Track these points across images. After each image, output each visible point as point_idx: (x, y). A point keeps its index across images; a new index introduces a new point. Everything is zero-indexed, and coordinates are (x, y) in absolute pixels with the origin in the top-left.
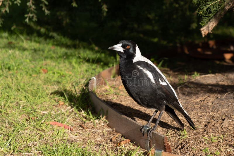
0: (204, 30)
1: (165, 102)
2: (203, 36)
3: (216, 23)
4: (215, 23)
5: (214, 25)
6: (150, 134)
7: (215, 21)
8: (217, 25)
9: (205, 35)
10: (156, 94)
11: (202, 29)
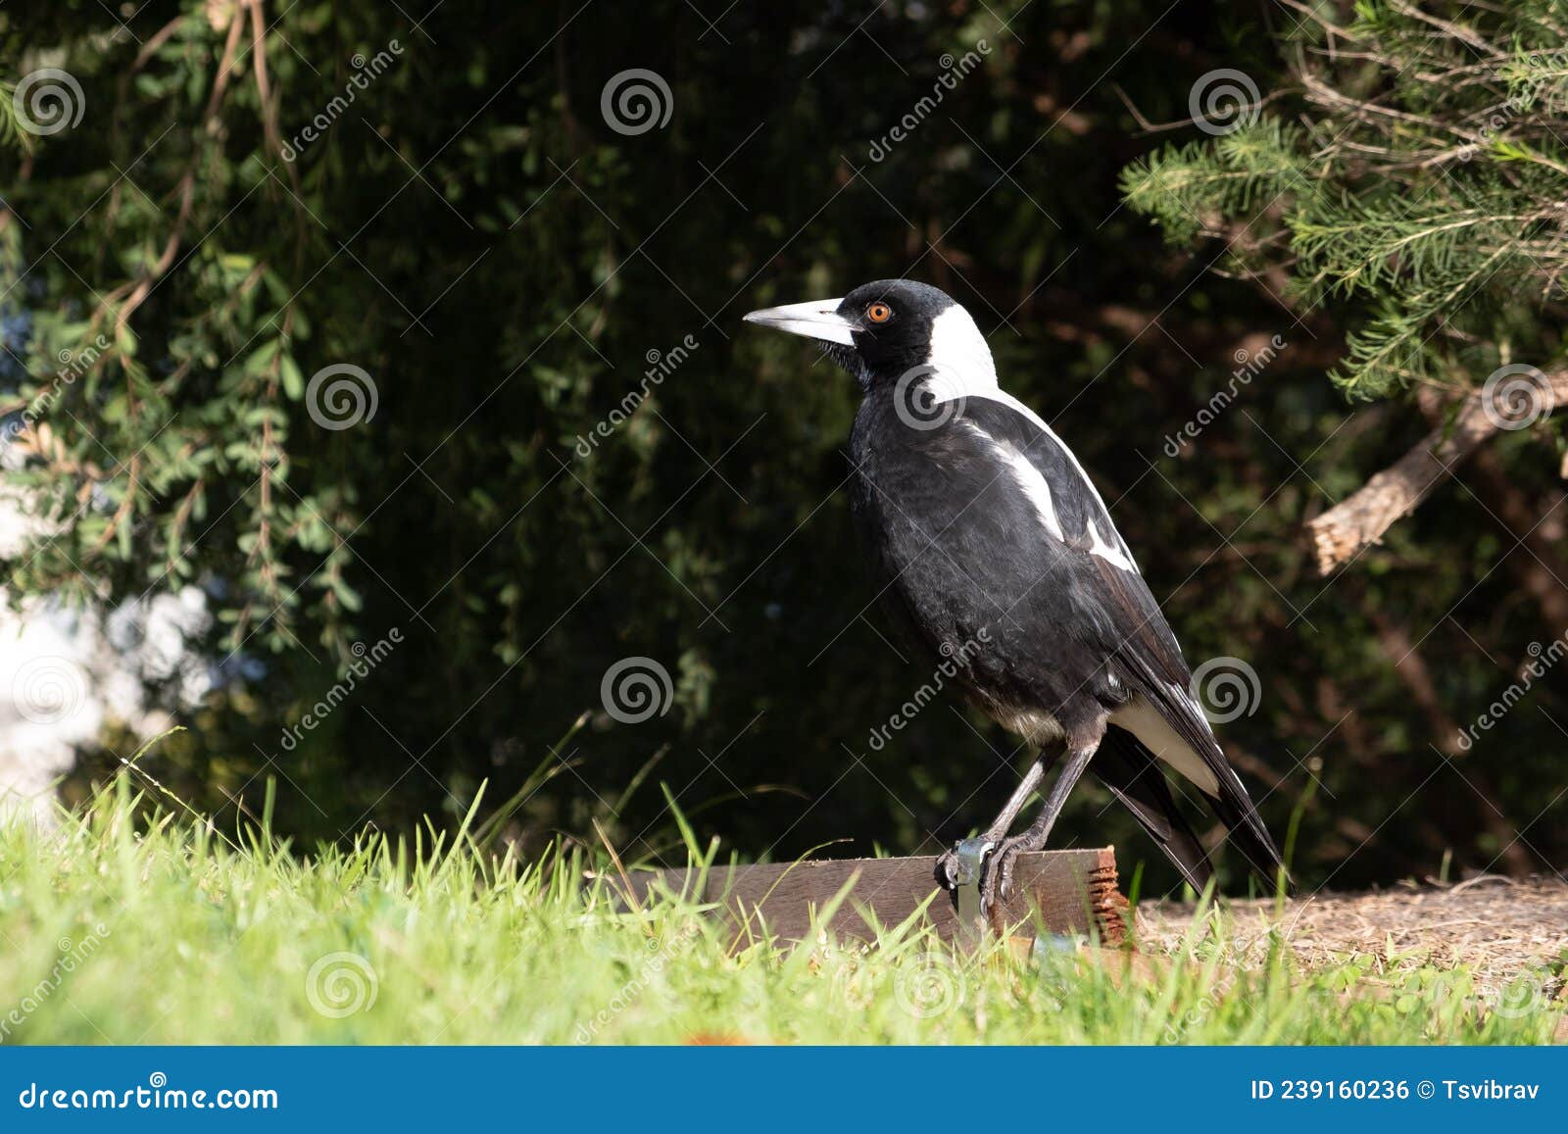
0: (1330, 527)
1: (1111, 678)
2: (1326, 567)
3: (1407, 499)
4: (1400, 498)
5: (1397, 512)
6: (1000, 865)
7: (1405, 490)
8: (1410, 514)
9: (1340, 559)
10: (1065, 604)
11: (1320, 522)
